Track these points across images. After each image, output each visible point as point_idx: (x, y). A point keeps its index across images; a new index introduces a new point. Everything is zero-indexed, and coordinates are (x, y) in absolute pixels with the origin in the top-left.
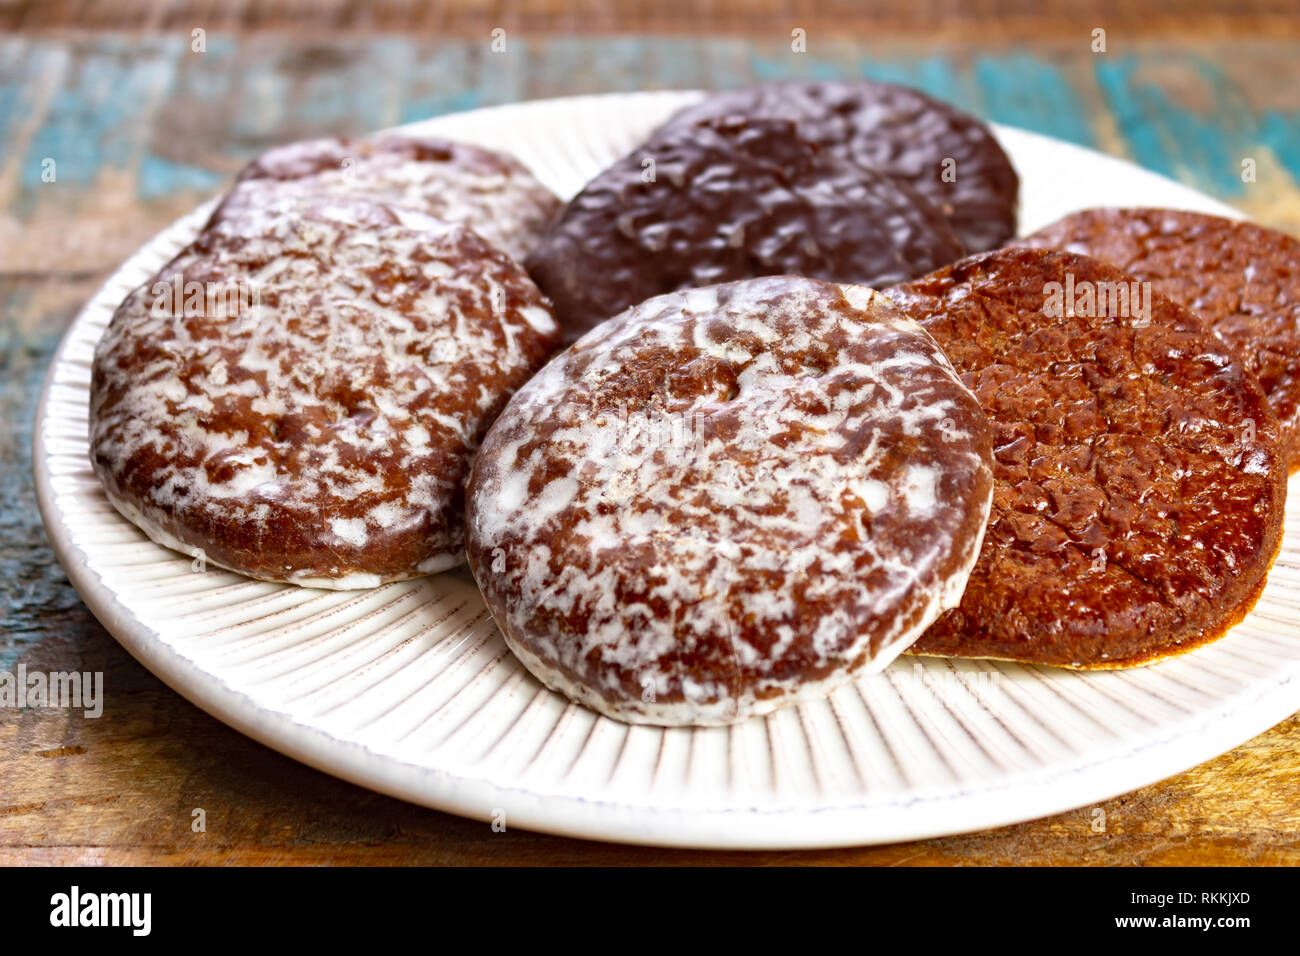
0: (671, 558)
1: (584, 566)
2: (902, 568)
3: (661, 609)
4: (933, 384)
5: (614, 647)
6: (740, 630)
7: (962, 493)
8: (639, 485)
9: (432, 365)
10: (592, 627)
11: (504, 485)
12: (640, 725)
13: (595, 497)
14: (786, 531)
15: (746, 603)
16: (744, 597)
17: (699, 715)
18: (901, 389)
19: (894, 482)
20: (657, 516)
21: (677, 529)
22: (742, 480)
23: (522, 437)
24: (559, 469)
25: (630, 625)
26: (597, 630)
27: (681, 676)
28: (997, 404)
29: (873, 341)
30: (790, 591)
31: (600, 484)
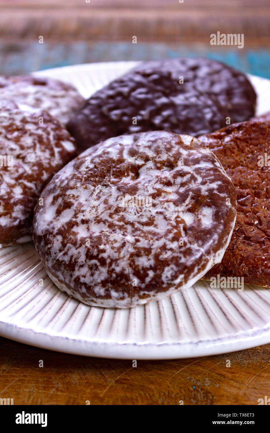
0: (108, 242)
1: (75, 244)
2: (198, 248)
3: (103, 262)
4: (214, 175)
5: (84, 276)
6: (133, 272)
7: (223, 218)
8: (98, 212)
9: (26, 163)
10: (76, 268)
11: (47, 211)
12: (95, 307)
13: (81, 217)
14: (153, 232)
15: (136, 261)
16: (135, 258)
17: (117, 304)
18: (201, 176)
19: (197, 213)
20: (104, 225)
21: (111, 231)
22: (137, 211)
23: (55, 192)
24: (68, 205)
25: (91, 268)
26: (78, 270)
27: (110, 289)
28: (240, 182)
29: (191, 157)
30: (153, 256)
31: (83, 211)
